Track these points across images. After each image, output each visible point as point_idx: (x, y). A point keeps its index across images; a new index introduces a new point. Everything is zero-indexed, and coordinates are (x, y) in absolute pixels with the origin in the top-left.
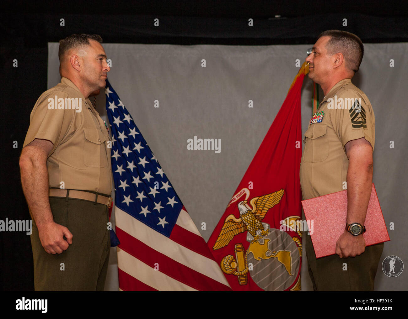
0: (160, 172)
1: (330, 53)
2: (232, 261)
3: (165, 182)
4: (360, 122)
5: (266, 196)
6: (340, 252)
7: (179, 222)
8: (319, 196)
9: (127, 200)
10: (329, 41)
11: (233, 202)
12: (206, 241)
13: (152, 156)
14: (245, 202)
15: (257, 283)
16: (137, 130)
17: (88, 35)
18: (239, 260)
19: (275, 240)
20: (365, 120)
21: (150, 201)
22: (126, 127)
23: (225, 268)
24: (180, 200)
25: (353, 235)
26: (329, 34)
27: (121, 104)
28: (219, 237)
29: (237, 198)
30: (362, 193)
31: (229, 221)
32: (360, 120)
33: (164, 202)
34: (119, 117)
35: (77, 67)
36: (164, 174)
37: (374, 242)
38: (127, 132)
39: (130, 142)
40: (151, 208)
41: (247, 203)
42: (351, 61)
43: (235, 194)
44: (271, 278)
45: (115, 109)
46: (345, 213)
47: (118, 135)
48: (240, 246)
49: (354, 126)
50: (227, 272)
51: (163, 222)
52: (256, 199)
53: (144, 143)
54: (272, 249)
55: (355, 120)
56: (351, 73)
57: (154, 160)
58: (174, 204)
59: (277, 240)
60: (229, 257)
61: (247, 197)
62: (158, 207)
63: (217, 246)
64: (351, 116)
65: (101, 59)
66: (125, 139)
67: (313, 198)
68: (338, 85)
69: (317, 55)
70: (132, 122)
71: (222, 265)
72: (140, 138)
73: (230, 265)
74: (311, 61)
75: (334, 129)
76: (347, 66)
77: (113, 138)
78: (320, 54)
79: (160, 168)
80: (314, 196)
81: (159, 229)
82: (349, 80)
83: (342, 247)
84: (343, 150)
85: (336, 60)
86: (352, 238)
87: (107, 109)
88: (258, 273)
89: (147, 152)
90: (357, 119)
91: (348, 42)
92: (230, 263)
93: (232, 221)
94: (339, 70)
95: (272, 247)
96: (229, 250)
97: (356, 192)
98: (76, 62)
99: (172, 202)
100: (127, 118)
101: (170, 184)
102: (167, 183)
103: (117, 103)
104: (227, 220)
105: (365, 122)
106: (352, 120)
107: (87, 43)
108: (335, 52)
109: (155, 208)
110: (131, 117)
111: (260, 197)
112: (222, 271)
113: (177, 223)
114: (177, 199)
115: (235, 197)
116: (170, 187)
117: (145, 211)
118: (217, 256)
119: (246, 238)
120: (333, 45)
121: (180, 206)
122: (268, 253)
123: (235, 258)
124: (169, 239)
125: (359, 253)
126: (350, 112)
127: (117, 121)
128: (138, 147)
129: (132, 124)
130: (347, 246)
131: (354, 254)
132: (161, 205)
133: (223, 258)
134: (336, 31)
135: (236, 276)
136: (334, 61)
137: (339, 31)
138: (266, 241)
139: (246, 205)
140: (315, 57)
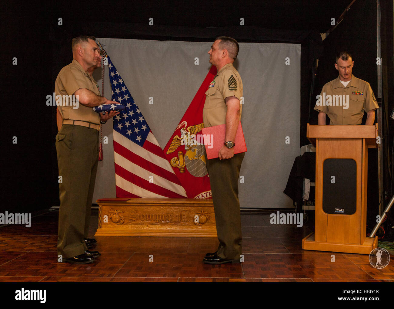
0: (138, 111)
1: (220, 49)
2: (176, 160)
3: (141, 117)
4: (233, 87)
5: (196, 126)
6: (221, 156)
7: (148, 139)
8: (211, 126)
9: (120, 126)
10: (220, 42)
11: (178, 128)
12: (163, 149)
13: (134, 103)
14: (185, 128)
15: (190, 172)
16: (126, 88)
17: (88, 37)
18: (181, 160)
19: (200, 149)
20: (236, 86)
21: (132, 127)
22: (120, 86)
23: (173, 164)
24: (148, 127)
25: (228, 148)
26: (220, 39)
27: (117, 73)
28: (169, 147)
29: (180, 126)
30: (234, 125)
31: (175, 139)
32: (233, 86)
33: (140, 128)
34: (116, 80)
35: (81, 54)
36: (140, 112)
37: (239, 152)
38: (120, 89)
39: (122, 94)
40: (133, 130)
41: (185, 129)
42: (232, 53)
43: (179, 124)
44: (197, 170)
45: (114, 76)
46: (224, 136)
47: (115, 90)
48: (181, 152)
49: (229, 89)
50: (174, 166)
51: (139, 138)
52: (191, 127)
53: (129, 95)
54: (199, 154)
55: (230, 86)
56: (232, 60)
57: (135, 105)
58: (146, 129)
59: (202, 149)
60: (175, 158)
61: (186, 126)
62: (137, 130)
63: (169, 152)
64: (229, 84)
65: (95, 50)
66: (119, 92)
67: (208, 127)
68: (224, 67)
69: (214, 50)
70: (123, 83)
71: (171, 162)
72: (127, 92)
73: (175, 162)
74: (211, 53)
75: (220, 91)
76: (229, 56)
77: (112, 92)
78: (215, 49)
79: (138, 109)
80: (208, 126)
81: (137, 142)
82: (232, 64)
83: (222, 154)
84: (224, 102)
85: (224, 53)
86: (227, 149)
87: (110, 76)
88: (190, 167)
89: (131, 100)
90: (231, 85)
91: (230, 43)
92: (175, 161)
93: (177, 139)
94: (225, 58)
95: (198, 153)
96: (175, 154)
97: (231, 125)
98: (81, 51)
99: (144, 128)
100: (121, 81)
101: (143, 118)
102: (142, 117)
103: (115, 73)
104: (174, 138)
105: (236, 87)
106: (229, 86)
107: (87, 41)
108: (223, 49)
109: (135, 131)
110: (122, 80)
111: (192, 126)
112: (171, 165)
113: (147, 139)
114: (147, 126)
115: (179, 126)
116: (143, 119)
117: (129, 132)
118: (168, 158)
119: (184, 148)
120: (222, 45)
121: (148, 130)
122: (196, 156)
123: (178, 159)
124: (142, 148)
125: (230, 157)
126: (228, 82)
127: (115, 83)
128: (126, 97)
129: (123, 85)
130: (225, 153)
131: (228, 158)
132: (139, 129)
133: (172, 159)
134: (224, 37)
135: (179, 168)
136: (222, 53)
137: (225, 37)
138: (196, 150)
139: (185, 130)
140: (213, 51)
